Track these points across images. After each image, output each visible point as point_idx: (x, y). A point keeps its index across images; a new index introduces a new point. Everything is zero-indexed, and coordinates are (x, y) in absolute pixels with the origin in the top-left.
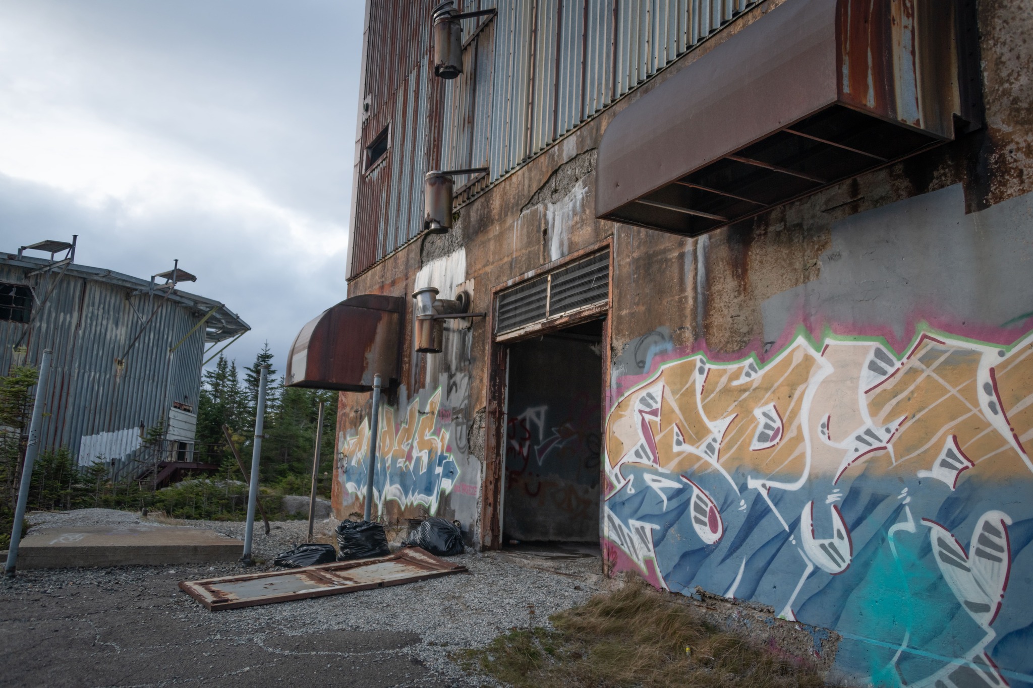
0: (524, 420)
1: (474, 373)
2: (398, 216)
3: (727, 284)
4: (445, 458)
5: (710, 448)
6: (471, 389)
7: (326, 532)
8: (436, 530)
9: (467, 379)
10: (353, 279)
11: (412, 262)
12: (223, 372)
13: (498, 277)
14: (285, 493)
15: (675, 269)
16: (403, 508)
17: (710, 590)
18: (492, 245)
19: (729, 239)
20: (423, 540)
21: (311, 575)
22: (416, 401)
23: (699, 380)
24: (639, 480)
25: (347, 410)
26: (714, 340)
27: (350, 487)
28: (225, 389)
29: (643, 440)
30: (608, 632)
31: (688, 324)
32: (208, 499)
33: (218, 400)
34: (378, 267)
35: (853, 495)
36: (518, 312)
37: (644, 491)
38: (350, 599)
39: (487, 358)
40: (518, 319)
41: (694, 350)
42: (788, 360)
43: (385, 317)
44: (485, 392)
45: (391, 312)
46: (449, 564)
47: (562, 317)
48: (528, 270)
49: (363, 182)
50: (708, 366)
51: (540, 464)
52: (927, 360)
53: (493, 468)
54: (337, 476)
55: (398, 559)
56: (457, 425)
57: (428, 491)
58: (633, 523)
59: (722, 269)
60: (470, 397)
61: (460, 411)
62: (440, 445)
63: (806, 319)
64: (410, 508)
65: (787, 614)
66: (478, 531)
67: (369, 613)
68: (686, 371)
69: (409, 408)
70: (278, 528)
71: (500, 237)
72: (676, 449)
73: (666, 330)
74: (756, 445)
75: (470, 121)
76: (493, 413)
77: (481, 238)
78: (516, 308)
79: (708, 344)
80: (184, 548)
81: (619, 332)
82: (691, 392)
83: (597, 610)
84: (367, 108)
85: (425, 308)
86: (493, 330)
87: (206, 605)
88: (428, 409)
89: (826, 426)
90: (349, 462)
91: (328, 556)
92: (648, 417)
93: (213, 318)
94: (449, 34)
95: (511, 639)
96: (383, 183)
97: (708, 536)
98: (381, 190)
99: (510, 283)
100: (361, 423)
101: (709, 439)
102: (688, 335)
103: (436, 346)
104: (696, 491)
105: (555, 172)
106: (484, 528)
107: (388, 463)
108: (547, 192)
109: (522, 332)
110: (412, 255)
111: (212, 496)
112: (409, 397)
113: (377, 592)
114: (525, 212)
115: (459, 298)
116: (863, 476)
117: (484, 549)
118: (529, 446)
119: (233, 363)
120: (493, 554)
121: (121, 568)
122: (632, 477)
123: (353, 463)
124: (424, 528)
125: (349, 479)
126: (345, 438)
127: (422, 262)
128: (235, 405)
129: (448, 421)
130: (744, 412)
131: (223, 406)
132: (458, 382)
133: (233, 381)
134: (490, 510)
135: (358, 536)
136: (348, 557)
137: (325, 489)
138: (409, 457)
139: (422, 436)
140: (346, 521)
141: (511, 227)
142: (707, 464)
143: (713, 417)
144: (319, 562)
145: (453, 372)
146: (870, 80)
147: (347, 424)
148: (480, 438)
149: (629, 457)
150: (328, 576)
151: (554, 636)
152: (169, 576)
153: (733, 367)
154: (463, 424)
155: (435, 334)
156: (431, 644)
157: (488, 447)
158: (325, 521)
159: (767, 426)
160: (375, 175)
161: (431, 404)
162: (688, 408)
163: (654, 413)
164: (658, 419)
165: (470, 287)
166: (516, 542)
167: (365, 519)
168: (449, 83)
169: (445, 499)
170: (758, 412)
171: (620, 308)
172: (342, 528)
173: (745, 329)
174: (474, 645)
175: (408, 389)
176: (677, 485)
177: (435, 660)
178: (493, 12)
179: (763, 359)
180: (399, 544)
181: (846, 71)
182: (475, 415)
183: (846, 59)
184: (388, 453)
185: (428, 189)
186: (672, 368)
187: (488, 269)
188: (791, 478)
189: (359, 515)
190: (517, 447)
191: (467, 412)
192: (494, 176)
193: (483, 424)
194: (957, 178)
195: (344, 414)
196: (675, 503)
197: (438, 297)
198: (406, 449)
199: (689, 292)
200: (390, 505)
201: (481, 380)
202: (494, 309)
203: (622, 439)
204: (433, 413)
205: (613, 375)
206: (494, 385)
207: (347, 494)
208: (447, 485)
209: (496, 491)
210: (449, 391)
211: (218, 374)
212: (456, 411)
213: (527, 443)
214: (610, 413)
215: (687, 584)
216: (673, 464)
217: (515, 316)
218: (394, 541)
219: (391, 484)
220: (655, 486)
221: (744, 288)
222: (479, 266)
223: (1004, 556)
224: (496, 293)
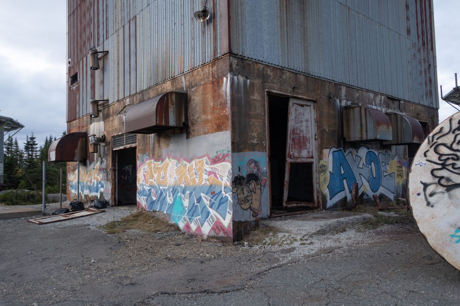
0: (125, 169)
1: (108, 159)
2: (83, 105)
3: (157, 145)
4: (101, 182)
5: (155, 180)
6: (107, 163)
7: (66, 206)
8: (98, 202)
9: (106, 160)
10: (69, 122)
11: (88, 122)
12: (11, 142)
13: (112, 133)
14: (47, 193)
15: (149, 139)
16: (90, 197)
17: (155, 210)
18: (110, 122)
19: (157, 135)
20: (95, 205)
21: (63, 216)
22: (92, 165)
23: (153, 165)
24: (143, 187)
25: (70, 166)
26: (155, 157)
27: (73, 191)
28: (13, 150)
29: (144, 178)
30: (133, 220)
31: (151, 153)
32: (15, 198)
33: (10, 155)
34: (77, 120)
35: (173, 189)
36: (118, 142)
37: (144, 190)
38: (74, 220)
39: (111, 155)
40: (118, 145)
41: (152, 159)
42: (166, 163)
43: (81, 139)
44: (110, 164)
45: (82, 137)
46: (101, 210)
47: (128, 146)
48: (120, 132)
49: (70, 89)
50: (154, 162)
51: (131, 181)
52: (182, 165)
53: (114, 185)
54: (68, 188)
55: (87, 211)
56: (104, 173)
57: (97, 191)
58: (142, 197)
59: (156, 141)
60: (107, 165)
61: (104, 169)
62: (99, 178)
63: (168, 154)
64: (92, 197)
65: (165, 212)
66: (110, 202)
67: (78, 222)
68: (151, 163)
69: (90, 167)
70: (48, 206)
71: (112, 121)
72: (149, 180)
73: (147, 153)
74: (161, 180)
75: (103, 82)
76: (113, 170)
77: (107, 120)
78: (117, 142)
79: (154, 158)
80: (25, 212)
81: (139, 152)
82: (151, 168)
83: (132, 216)
84: (69, 63)
85: (92, 141)
86: (112, 147)
87: (37, 224)
88: (96, 168)
89: (170, 176)
90: (72, 183)
91: (67, 211)
92: (144, 173)
93: (8, 124)
94: (94, 57)
95: (110, 223)
96: (77, 92)
97: (154, 199)
98: (77, 94)
99: (115, 135)
100: (75, 171)
101: (154, 179)
102: (151, 155)
103: (96, 151)
104: (152, 189)
105: (125, 107)
106: (112, 201)
107: (85, 184)
108: (123, 112)
109: (119, 149)
110: (88, 119)
111: (17, 196)
112: (90, 164)
113: (81, 218)
114: (118, 116)
115: (102, 136)
116: (174, 186)
117: (112, 206)
118: (127, 177)
119: (16, 139)
120: (114, 207)
121: (7, 219)
122: (142, 187)
123: (74, 184)
124: (95, 201)
125: (72, 189)
126: (70, 175)
127: (91, 122)
128: (18, 157)
129: (101, 172)
130: (159, 173)
131: (13, 157)
132: (104, 161)
133: (16, 147)
134: (113, 196)
135: (76, 205)
136: (73, 211)
137: (64, 191)
138: (91, 182)
139: (94, 176)
140: (72, 202)
141: (115, 119)
142: (154, 184)
143: (155, 174)
144: (65, 213)
145: (102, 157)
146: (163, 120)
147: (71, 171)
148: (110, 177)
149: (141, 182)
150: (68, 216)
151: (120, 222)
152: (22, 220)
153: (158, 163)
154: (105, 173)
155: (95, 148)
156: (93, 225)
157: (112, 179)
158: (65, 202)
159: (163, 176)
160: (74, 88)
161: (97, 166)
162: (151, 171)
163: (145, 172)
164: (146, 174)
165: (106, 134)
166: (123, 204)
167: (77, 201)
168: (96, 71)
169: (102, 194)
170: (161, 173)
171: (139, 147)
172: (71, 204)
173: (159, 155)
174: (102, 225)
175: (90, 161)
176: (149, 188)
177: (92, 228)
178: (108, 52)
179: (162, 162)
180: (88, 207)
181: (158, 119)
182: (109, 170)
183: (158, 117)
184: (85, 180)
185: (91, 105)
186: (148, 162)
187: (110, 129)
188: (166, 186)
189: (76, 200)
190: (123, 177)
191: (106, 169)
192: (110, 102)
193: (111, 173)
194: (185, 133)
195: (69, 168)
196: (149, 192)
197: (96, 137)
198: (90, 179)
199: (151, 146)
200: (86, 196)
201: (110, 161)
202: (112, 141)
203: (140, 178)
204: (97, 169)
205: (138, 162)
206: (113, 162)
207: (72, 193)
208: (102, 190)
209: (115, 191)
210: (101, 163)
211: (9, 143)
212: (103, 169)
213: (126, 176)
214: (138, 171)
215: (151, 209)
216: (149, 184)
217: (117, 144)
218: (86, 206)
219: (86, 190)
220: (146, 188)
221: (159, 147)
222: (107, 128)
223: (189, 198)
224: (112, 137)
